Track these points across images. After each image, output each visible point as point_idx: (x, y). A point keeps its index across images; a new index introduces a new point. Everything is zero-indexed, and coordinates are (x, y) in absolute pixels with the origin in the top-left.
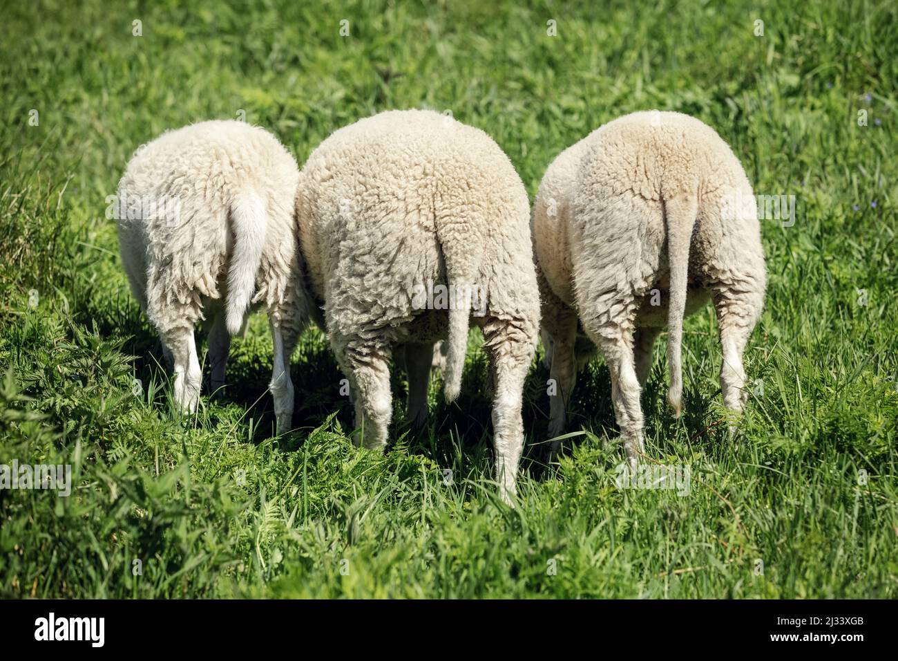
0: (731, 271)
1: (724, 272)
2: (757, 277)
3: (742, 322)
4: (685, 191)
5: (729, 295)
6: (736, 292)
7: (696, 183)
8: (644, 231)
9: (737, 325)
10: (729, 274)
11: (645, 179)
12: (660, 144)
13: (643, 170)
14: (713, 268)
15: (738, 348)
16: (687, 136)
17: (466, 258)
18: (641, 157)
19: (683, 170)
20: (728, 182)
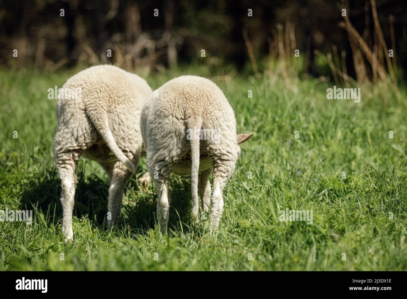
0: (220, 150)
1: (216, 150)
2: (233, 153)
3: (224, 175)
4: (196, 114)
5: (219, 161)
6: (222, 160)
7: (202, 109)
8: (177, 133)
9: (221, 176)
10: (219, 151)
11: (178, 110)
12: (185, 92)
13: (177, 105)
14: (211, 148)
15: (221, 187)
16: (199, 88)
17: (99, 121)
18: (177, 99)
19: (195, 104)
20: (217, 109)
